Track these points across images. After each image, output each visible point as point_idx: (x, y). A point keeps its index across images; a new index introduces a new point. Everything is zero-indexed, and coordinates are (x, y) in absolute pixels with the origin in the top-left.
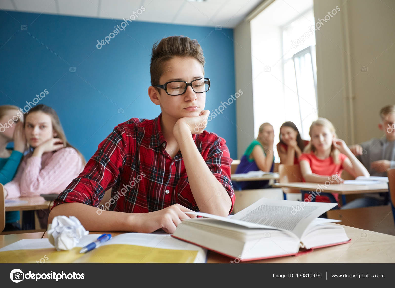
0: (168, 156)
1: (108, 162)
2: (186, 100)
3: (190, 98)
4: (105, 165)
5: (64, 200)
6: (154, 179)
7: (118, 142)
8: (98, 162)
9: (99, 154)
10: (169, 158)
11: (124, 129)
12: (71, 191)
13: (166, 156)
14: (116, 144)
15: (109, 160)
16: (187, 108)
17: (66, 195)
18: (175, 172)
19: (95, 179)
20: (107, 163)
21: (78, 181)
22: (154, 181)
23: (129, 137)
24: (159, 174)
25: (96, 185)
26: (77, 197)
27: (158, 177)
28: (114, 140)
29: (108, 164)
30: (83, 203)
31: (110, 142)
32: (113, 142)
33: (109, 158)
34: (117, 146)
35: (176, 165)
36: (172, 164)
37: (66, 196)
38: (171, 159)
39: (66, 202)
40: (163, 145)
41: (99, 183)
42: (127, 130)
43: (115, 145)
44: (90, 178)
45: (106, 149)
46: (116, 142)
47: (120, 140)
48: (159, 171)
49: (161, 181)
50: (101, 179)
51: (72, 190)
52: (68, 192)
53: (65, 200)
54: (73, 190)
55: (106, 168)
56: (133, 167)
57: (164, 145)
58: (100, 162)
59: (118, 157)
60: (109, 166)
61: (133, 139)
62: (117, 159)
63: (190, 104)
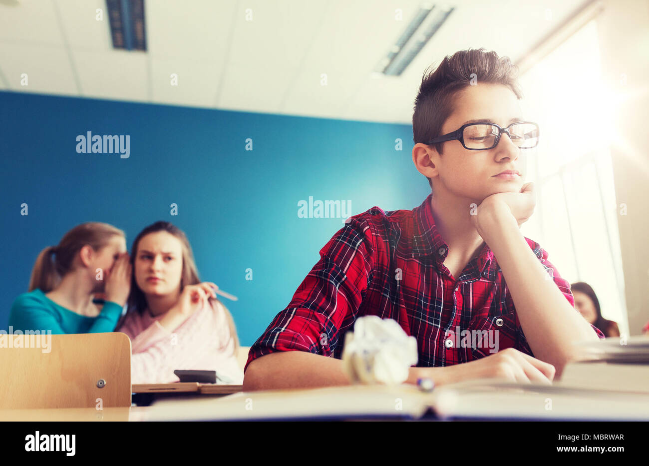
0: (449, 274)
1: (343, 279)
2: (499, 158)
3: (509, 154)
4: (338, 285)
5: (273, 345)
6: (424, 318)
7: (358, 244)
8: (326, 279)
9: (325, 266)
10: (450, 278)
11: (367, 222)
12: (282, 331)
13: (445, 273)
14: (356, 248)
15: (345, 276)
16: (499, 174)
17: (276, 337)
18: (462, 305)
19: (321, 309)
20: (341, 281)
21: (291, 313)
22: (423, 320)
23: (377, 236)
24: (432, 308)
25: (326, 322)
26: (296, 340)
27: (431, 314)
28: (350, 242)
29: (343, 284)
30: (308, 351)
31: (344, 245)
32: (348, 244)
33: (344, 272)
34: (357, 251)
35: (462, 292)
36: (457, 290)
37: (275, 340)
38: (454, 279)
39: (276, 350)
40: (440, 250)
41: (329, 318)
42: (371, 223)
43: (352, 249)
44: (313, 307)
45: (337, 256)
46: (355, 244)
47: (361, 240)
48: (433, 301)
49: (437, 322)
50: (332, 310)
51: (283, 329)
52: (278, 332)
53: (275, 346)
54: (286, 328)
55: (339, 291)
56: (386, 292)
57: (442, 251)
58: (329, 280)
59: (360, 273)
60: (344, 287)
61: (384, 240)
62: (359, 275)
63: (507, 167)
